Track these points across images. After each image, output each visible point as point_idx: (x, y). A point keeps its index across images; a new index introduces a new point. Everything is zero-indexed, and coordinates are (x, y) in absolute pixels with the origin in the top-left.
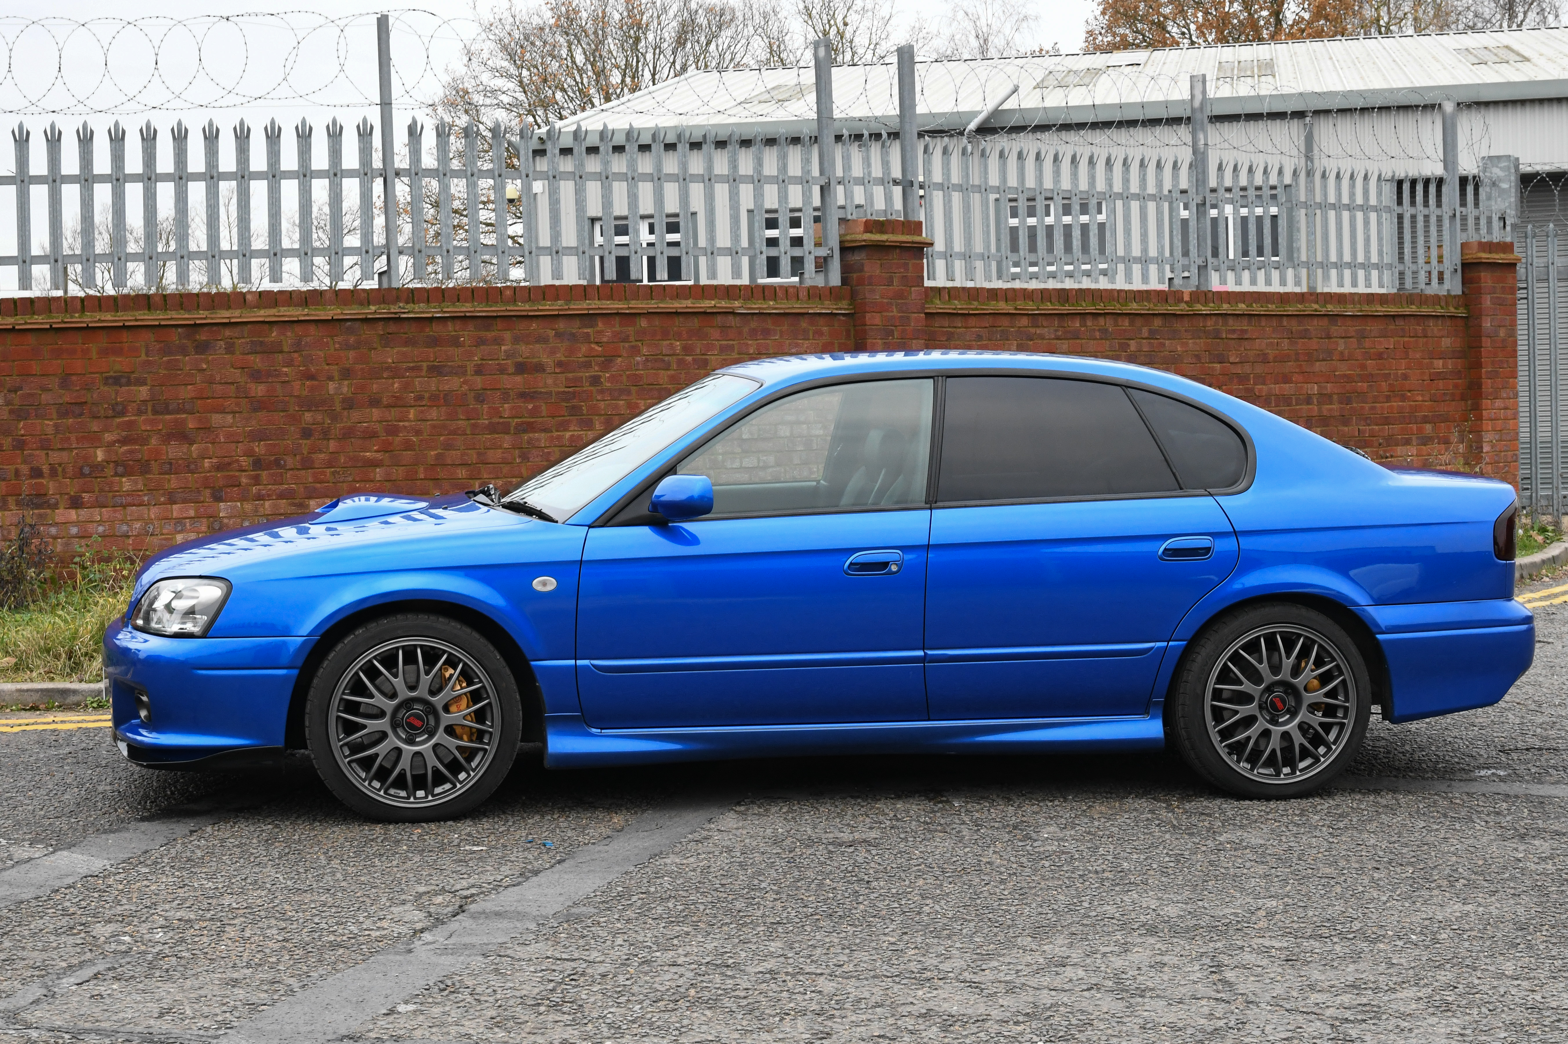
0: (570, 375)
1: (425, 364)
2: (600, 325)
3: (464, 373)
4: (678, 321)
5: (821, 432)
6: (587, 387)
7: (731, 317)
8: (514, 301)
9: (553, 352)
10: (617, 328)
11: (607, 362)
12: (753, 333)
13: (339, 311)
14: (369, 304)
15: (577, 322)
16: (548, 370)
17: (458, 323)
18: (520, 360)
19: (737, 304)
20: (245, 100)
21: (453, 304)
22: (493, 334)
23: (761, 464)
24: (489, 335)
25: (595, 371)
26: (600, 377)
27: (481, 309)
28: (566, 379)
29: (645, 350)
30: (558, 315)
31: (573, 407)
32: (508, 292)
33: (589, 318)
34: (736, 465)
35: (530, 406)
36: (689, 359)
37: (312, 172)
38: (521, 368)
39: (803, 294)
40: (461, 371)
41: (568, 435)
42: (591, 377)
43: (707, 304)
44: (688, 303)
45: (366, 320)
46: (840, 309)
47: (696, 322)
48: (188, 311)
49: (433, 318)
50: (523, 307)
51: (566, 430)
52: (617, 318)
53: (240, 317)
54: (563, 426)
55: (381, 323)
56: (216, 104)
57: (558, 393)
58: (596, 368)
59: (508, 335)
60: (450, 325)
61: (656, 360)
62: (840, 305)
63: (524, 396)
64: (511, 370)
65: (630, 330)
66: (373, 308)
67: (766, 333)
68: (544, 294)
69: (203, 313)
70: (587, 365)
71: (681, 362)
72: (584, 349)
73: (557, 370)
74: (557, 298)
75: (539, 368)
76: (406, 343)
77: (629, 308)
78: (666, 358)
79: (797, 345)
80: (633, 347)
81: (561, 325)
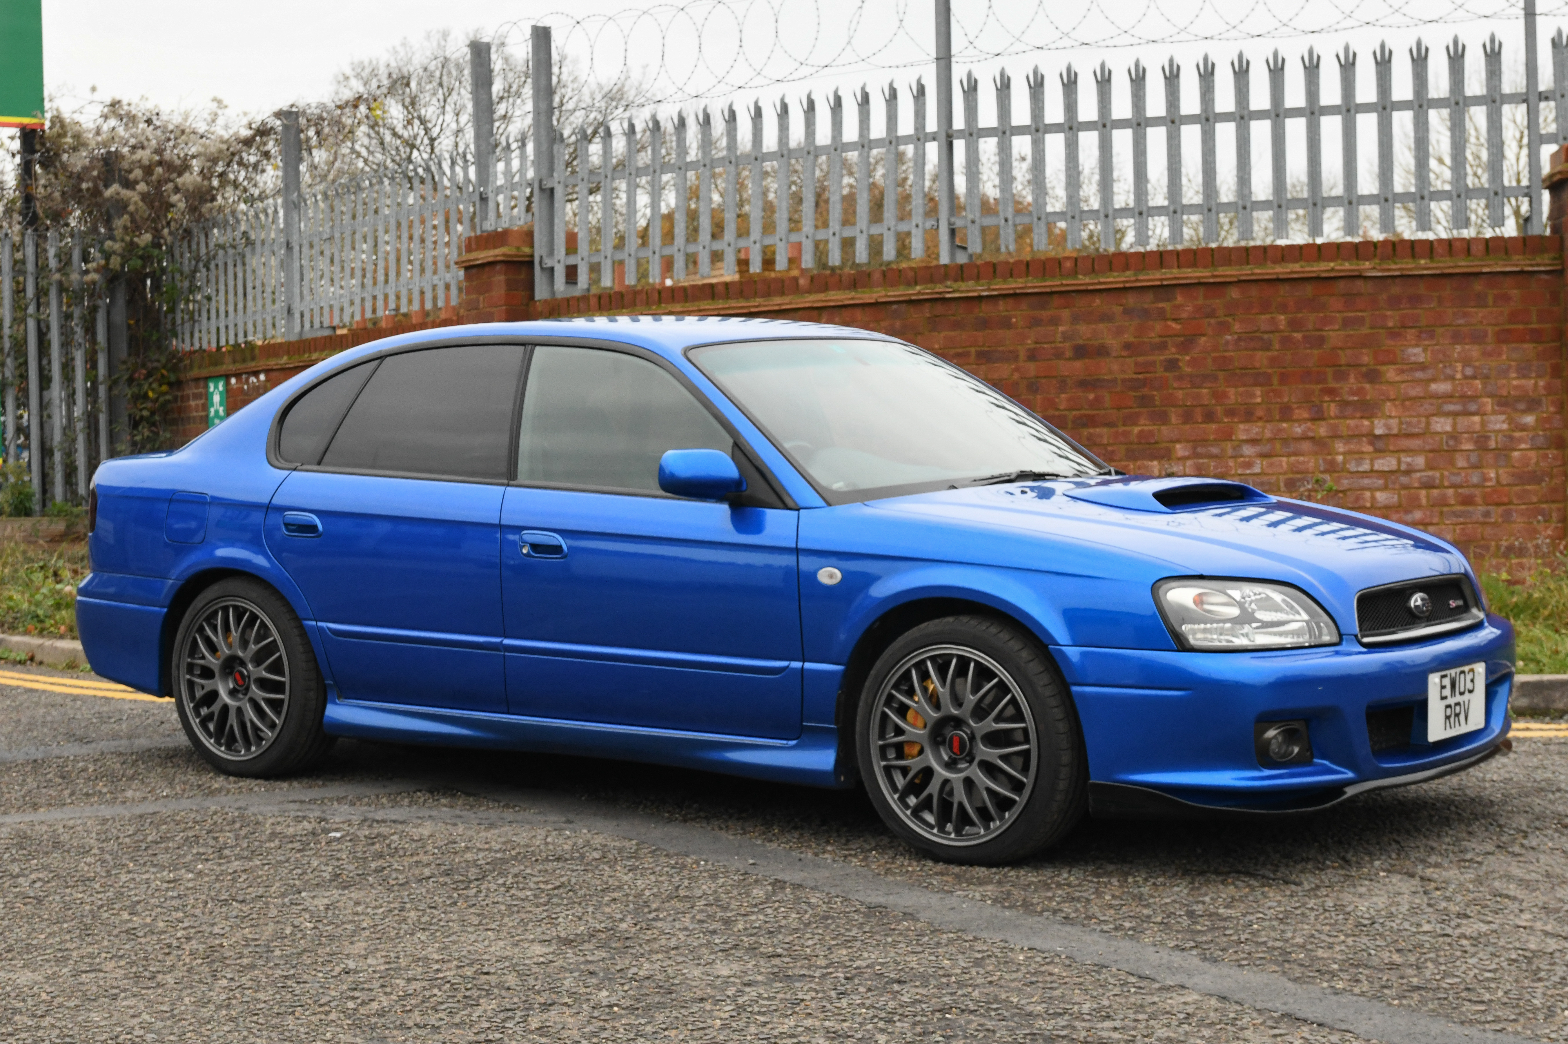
0: (1140, 359)
1: (973, 350)
2: (1180, 299)
3: (1016, 358)
4: (1284, 289)
5: (1505, 426)
6: (1160, 372)
7: (1360, 283)
8: (1074, 273)
9: (1120, 331)
10: (1200, 302)
11: (1187, 343)
12: (1394, 302)
13: (883, 293)
14: (916, 283)
15: (1150, 296)
16: (1114, 354)
17: (1010, 301)
18: (1080, 342)
19: (1367, 264)
20: (813, 70)
21: (1005, 280)
22: (1049, 313)
23: (1403, 467)
24: (1045, 314)
25: (1171, 352)
26: (1177, 360)
27: (1033, 284)
28: (1136, 364)
29: (1236, 327)
30: (1125, 289)
31: (1143, 397)
32: (1068, 264)
33: (1164, 290)
34: (1366, 467)
35: (1091, 396)
36: (1298, 336)
37: (870, 141)
38: (1081, 352)
39: (1480, 248)
40: (1013, 356)
41: (1136, 430)
42: (1166, 360)
43: (1322, 267)
44: (1296, 267)
45: (910, 302)
46: (1538, 265)
47: (1309, 290)
48: (747, 298)
49: (980, 298)
50: (1084, 280)
51: (1135, 424)
52: (1201, 290)
53: (790, 303)
54: (1131, 420)
55: (928, 305)
56: (791, 78)
57: (1124, 381)
58: (1173, 350)
59: (1066, 314)
60: (1002, 305)
61: (1252, 339)
62: (1539, 260)
63: (1085, 384)
64: (1069, 354)
65: (1217, 303)
66: (918, 288)
67: (1415, 300)
68: (1111, 263)
69: (759, 301)
70: (1163, 346)
71: (1286, 342)
72: (1158, 326)
73: (1124, 353)
74: (1127, 268)
75: (1102, 351)
76: (957, 325)
77: (1214, 276)
78: (1266, 336)
79: (1465, 315)
80: (1221, 324)
81: (1131, 300)
